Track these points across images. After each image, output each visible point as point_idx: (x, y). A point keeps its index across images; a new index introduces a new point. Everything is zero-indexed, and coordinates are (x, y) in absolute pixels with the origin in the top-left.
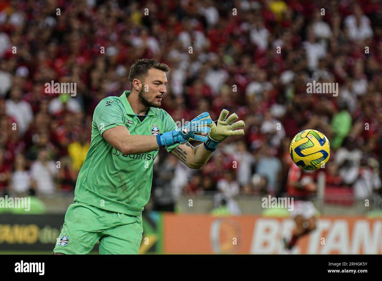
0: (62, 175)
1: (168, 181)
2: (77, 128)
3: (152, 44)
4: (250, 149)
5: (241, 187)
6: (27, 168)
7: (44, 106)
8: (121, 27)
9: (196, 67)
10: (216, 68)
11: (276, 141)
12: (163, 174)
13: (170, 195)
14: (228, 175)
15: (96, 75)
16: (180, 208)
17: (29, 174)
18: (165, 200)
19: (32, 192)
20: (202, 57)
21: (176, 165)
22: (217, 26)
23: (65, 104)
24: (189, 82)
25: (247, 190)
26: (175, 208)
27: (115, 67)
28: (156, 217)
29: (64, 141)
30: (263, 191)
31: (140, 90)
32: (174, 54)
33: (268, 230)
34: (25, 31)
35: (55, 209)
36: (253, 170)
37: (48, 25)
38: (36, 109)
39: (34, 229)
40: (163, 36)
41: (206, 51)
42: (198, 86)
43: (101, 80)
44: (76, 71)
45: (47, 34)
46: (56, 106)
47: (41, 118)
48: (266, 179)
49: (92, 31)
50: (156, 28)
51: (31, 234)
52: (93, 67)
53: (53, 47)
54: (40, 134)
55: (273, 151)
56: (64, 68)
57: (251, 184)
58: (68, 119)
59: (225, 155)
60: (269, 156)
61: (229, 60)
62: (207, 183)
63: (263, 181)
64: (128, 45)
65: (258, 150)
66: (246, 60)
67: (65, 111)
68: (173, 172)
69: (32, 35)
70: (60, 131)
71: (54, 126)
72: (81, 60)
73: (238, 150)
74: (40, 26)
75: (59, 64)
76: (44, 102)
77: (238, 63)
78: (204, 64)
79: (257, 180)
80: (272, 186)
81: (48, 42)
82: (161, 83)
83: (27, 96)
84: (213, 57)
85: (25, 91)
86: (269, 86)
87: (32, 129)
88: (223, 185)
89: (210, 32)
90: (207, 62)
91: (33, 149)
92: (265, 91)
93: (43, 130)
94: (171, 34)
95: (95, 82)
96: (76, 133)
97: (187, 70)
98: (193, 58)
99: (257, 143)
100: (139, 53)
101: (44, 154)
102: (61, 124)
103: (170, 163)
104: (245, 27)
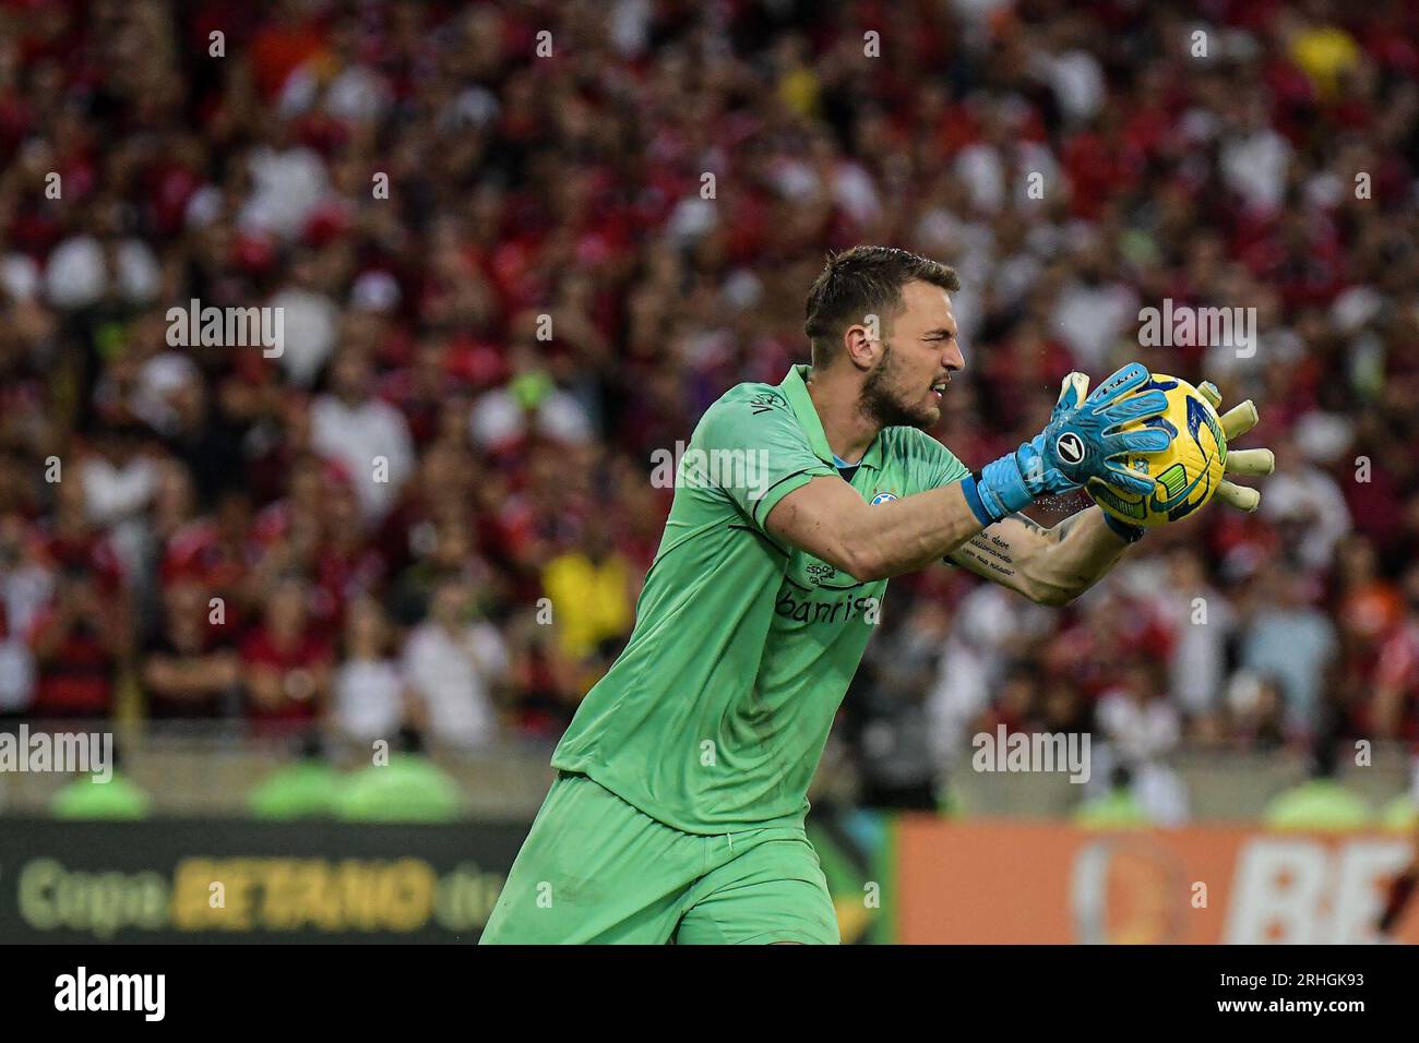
0: (520, 675)
1: (916, 697)
2: (577, 500)
3: (854, 189)
4: (1218, 579)
5: (1187, 721)
6: (391, 652)
7: (454, 422)
8: (743, 126)
9: (1019, 275)
10: (1093, 278)
11: (1317, 550)
12: (896, 673)
13: (921, 749)
14: (1137, 677)
15: (646, 306)
16: (957, 797)
17: (398, 672)
18: (902, 770)
19: (411, 739)
20: (1042, 237)
21: (943, 638)
22: (1095, 125)
23: (531, 414)
24: (994, 330)
25: (1208, 731)
26: (940, 798)
27: (720, 273)
28: (870, 830)
29: (530, 550)
30: (1267, 734)
31: (873, 366)
32: (939, 227)
33: (1284, 880)
34: (384, 143)
35: (493, 801)
36: (1232, 655)
37: (468, 122)
38: (423, 430)
39: (416, 877)
40: (898, 163)
41: (1057, 213)
42: (1027, 348)
43: (666, 325)
44: (576, 288)
45: (464, 155)
46: (497, 419)
47: (442, 465)
48: (1277, 688)
49: (633, 142)
50: (872, 129)
51: (405, 895)
52: (638, 275)
53: (488, 202)
54: (439, 523)
55: (1304, 587)
56: (532, 278)
57: (1222, 709)
58: (545, 468)
59: (1126, 602)
60: (1289, 605)
61: (1140, 249)
62: (1060, 704)
63: (1271, 698)
64: (764, 194)
65: (1248, 582)
66: (1206, 250)
67: (533, 439)
68: (932, 665)
69: (409, 155)
70: (514, 511)
71: (493, 493)
72: (592, 250)
73: (1175, 583)
74: (441, 121)
75: (511, 262)
76: (454, 403)
77: (1176, 258)
78: (1048, 262)
79: (1246, 693)
80: (1302, 714)
81: (467, 184)
82: (945, 335)
83: (393, 381)
84: (1083, 239)
85: (384, 363)
86: (1290, 346)
87: (409, 506)
88: (1118, 712)
89: (1069, 143)
90: (1058, 258)
91: (415, 581)
92: (1276, 364)
93: (453, 510)
94: (929, 151)
95: (644, 331)
96: (573, 520)
97: (988, 289)
98: (1010, 243)
99: (1243, 558)
100: (806, 223)
101: (452, 597)
102: (516, 486)
103: (922, 632)
104: (1198, 125)
